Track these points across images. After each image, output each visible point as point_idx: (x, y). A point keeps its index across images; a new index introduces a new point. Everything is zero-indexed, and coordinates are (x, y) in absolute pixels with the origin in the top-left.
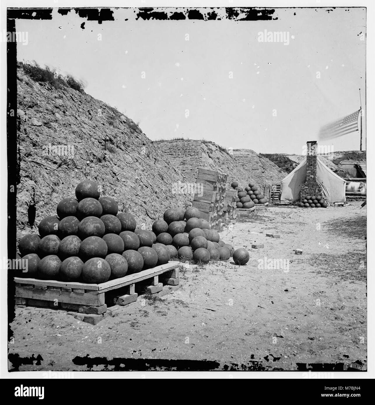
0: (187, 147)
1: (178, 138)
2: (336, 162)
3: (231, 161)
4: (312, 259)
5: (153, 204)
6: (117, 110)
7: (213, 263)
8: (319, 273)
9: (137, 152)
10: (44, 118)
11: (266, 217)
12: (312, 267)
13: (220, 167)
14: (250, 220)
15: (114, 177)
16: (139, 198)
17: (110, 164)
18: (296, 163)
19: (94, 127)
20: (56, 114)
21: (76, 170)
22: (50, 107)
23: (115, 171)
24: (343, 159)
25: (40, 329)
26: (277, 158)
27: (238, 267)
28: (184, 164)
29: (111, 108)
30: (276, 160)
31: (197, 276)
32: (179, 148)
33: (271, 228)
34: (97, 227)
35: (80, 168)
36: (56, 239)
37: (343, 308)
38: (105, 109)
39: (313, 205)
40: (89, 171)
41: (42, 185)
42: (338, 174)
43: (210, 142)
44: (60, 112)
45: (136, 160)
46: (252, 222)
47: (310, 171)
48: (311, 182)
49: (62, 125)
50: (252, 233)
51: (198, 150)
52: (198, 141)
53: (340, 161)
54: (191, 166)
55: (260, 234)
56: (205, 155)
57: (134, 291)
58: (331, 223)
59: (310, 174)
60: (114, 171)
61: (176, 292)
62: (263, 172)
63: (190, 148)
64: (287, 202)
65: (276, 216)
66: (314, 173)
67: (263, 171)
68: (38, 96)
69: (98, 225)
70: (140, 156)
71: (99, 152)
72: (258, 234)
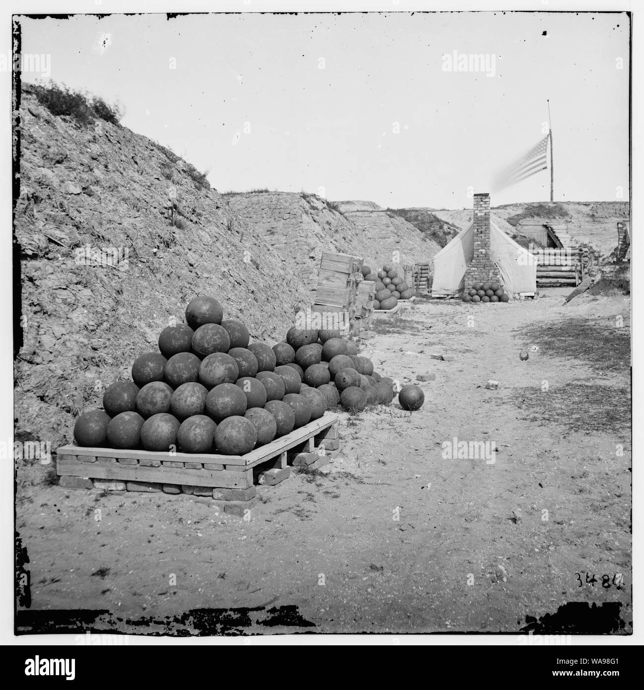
0: (276, 204)
1: (260, 190)
2: (513, 221)
3: (348, 227)
4: (517, 398)
5: (251, 312)
6: (172, 151)
7: (371, 410)
8: (534, 419)
9: (213, 223)
10: (81, 180)
11: (417, 323)
12: (520, 410)
13: (332, 237)
14: (396, 330)
15: (191, 272)
16: (232, 303)
17: (182, 250)
18: (447, 223)
19: (149, 186)
20: (95, 170)
21: (140, 265)
22: (86, 160)
23: (192, 261)
24: (524, 216)
25: (163, 526)
26: (417, 216)
27: (410, 414)
28: (273, 233)
29: (162, 147)
30: (416, 219)
31: (356, 433)
32: (262, 207)
33: (434, 344)
34: (229, 369)
35: (145, 261)
36: (165, 388)
37: (585, 475)
38: (152, 150)
39: (487, 298)
40: (158, 266)
41: (103, 296)
42: (517, 242)
43: (314, 195)
44: (100, 166)
45: (215, 239)
46: (399, 333)
47: (479, 243)
48: (481, 261)
49: (106, 188)
50: (409, 353)
51: (296, 210)
52: (295, 194)
53: (519, 220)
54: (285, 237)
55: (420, 355)
56: (307, 218)
57: (286, 463)
58: (524, 331)
59: (479, 248)
60: (190, 261)
61: (336, 460)
62: (398, 243)
63: (282, 207)
64: (442, 293)
65: (434, 320)
66: (485, 245)
67: (397, 239)
68: (66, 141)
69: (230, 365)
70: (219, 232)
71: (165, 230)
72: (418, 355)
